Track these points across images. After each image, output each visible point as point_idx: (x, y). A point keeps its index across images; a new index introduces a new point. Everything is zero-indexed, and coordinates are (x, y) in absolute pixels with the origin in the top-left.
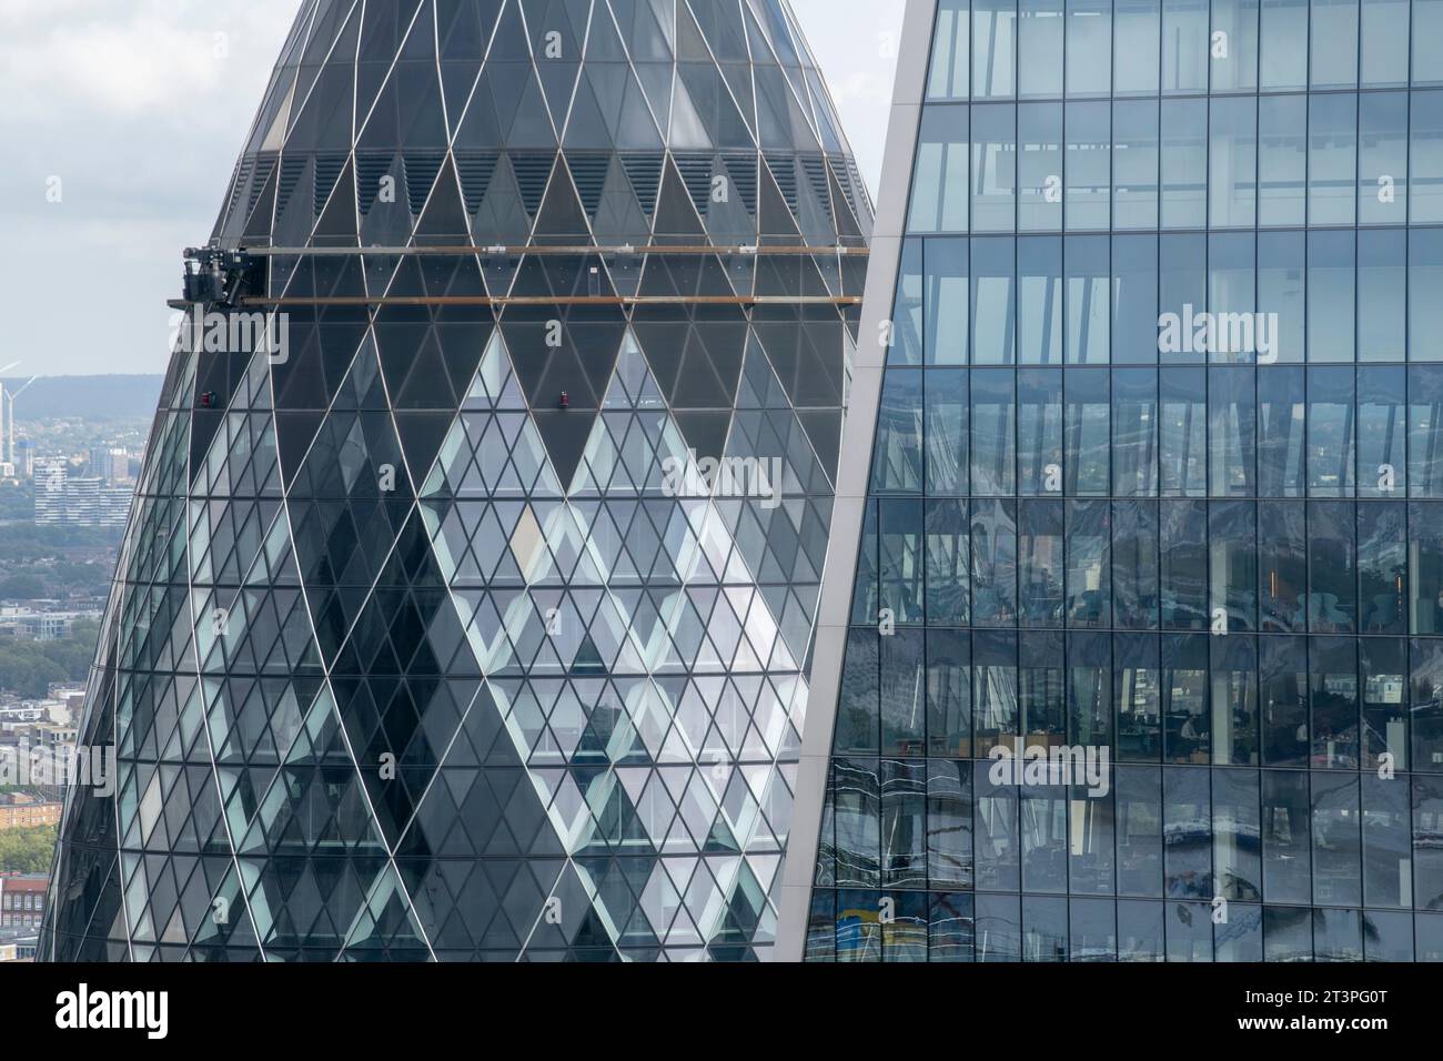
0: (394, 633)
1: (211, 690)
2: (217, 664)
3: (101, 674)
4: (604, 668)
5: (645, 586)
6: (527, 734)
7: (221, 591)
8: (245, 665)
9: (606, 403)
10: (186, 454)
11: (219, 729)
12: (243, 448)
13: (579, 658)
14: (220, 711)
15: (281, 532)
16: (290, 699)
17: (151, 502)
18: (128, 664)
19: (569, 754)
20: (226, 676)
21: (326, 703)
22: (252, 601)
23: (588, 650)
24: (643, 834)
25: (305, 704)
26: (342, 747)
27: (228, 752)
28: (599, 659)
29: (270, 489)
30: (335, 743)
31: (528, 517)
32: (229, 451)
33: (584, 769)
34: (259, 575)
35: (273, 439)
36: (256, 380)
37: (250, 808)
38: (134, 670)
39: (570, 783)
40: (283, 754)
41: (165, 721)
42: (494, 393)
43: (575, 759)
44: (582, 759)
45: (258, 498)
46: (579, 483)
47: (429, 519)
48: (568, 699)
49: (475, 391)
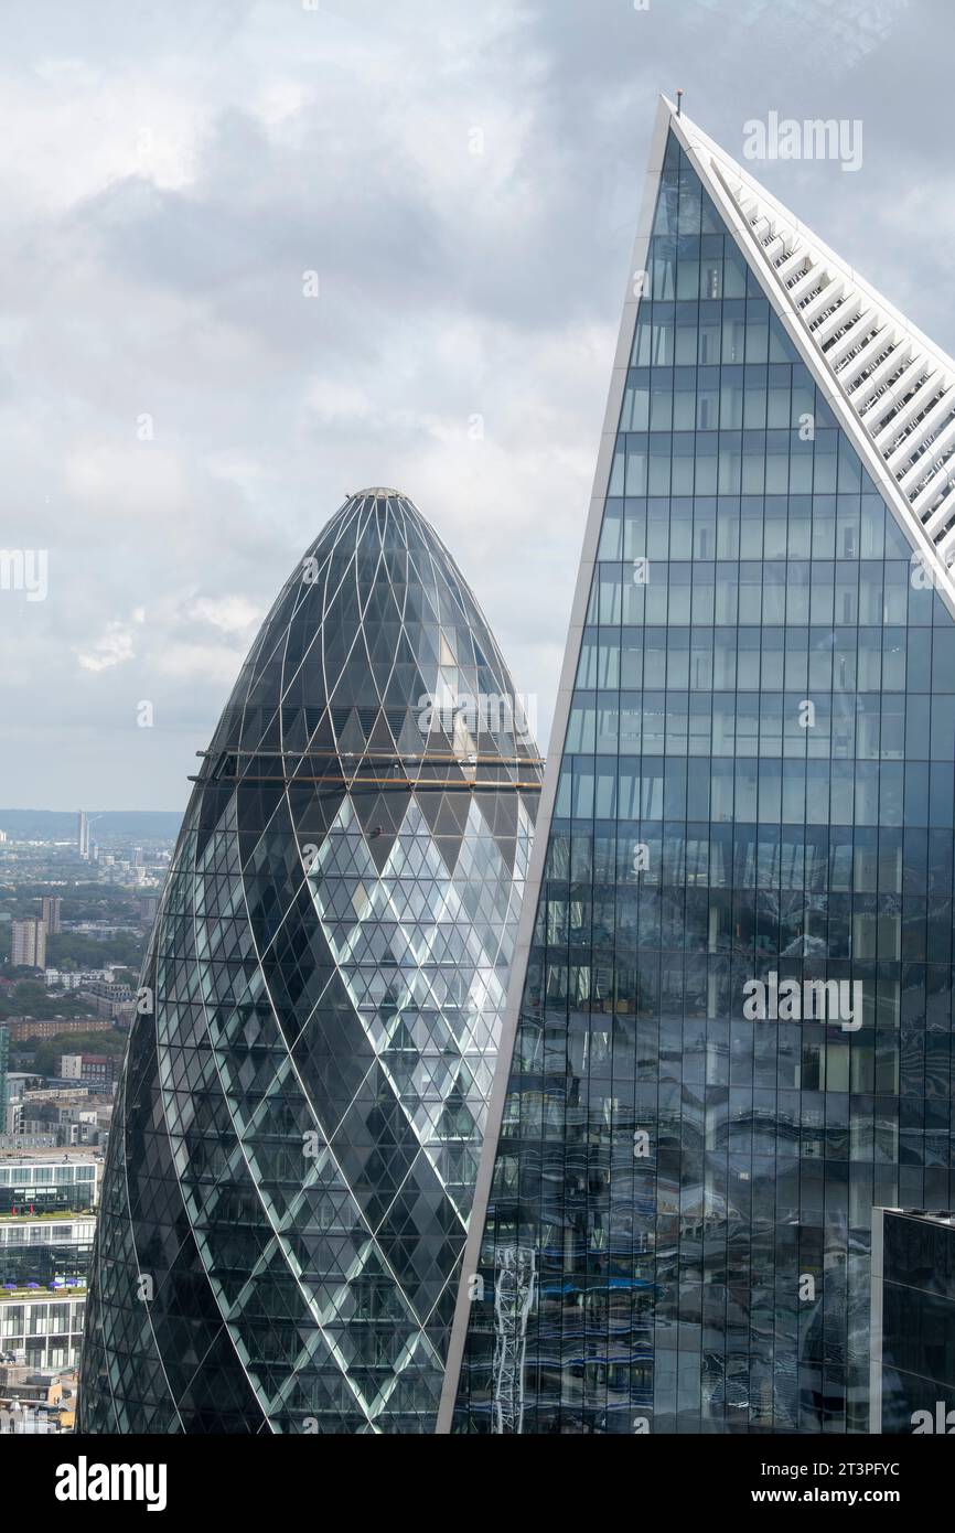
0: (293, 942)
1: (203, 968)
2: (206, 955)
3: (150, 959)
4: (396, 964)
5: (417, 923)
6: (357, 994)
7: (209, 920)
8: (220, 956)
9: (400, 832)
10: (193, 852)
11: (206, 987)
12: (221, 850)
13: (385, 958)
14: (207, 978)
15: (239, 891)
16: (242, 973)
17: (177, 875)
18: (164, 954)
19: (378, 1005)
20: (211, 962)
21: (259, 977)
22: (224, 925)
23: (389, 955)
24: (413, 1046)
25: (249, 977)
26: (267, 999)
27: (211, 999)
28: (394, 959)
29: (234, 870)
30: (264, 996)
31: (360, 887)
32: (216, 850)
33: (386, 1011)
34: (228, 912)
35: (236, 845)
36: (229, 817)
37: (221, 1027)
38: (167, 957)
39: (378, 1019)
40: (238, 1000)
41: (181, 982)
42: (346, 826)
43: (381, 1007)
44: (385, 1008)
45: (228, 874)
46: (387, 871)
47: (312, 887)
48: (378, 978)
49: (337, 824)
